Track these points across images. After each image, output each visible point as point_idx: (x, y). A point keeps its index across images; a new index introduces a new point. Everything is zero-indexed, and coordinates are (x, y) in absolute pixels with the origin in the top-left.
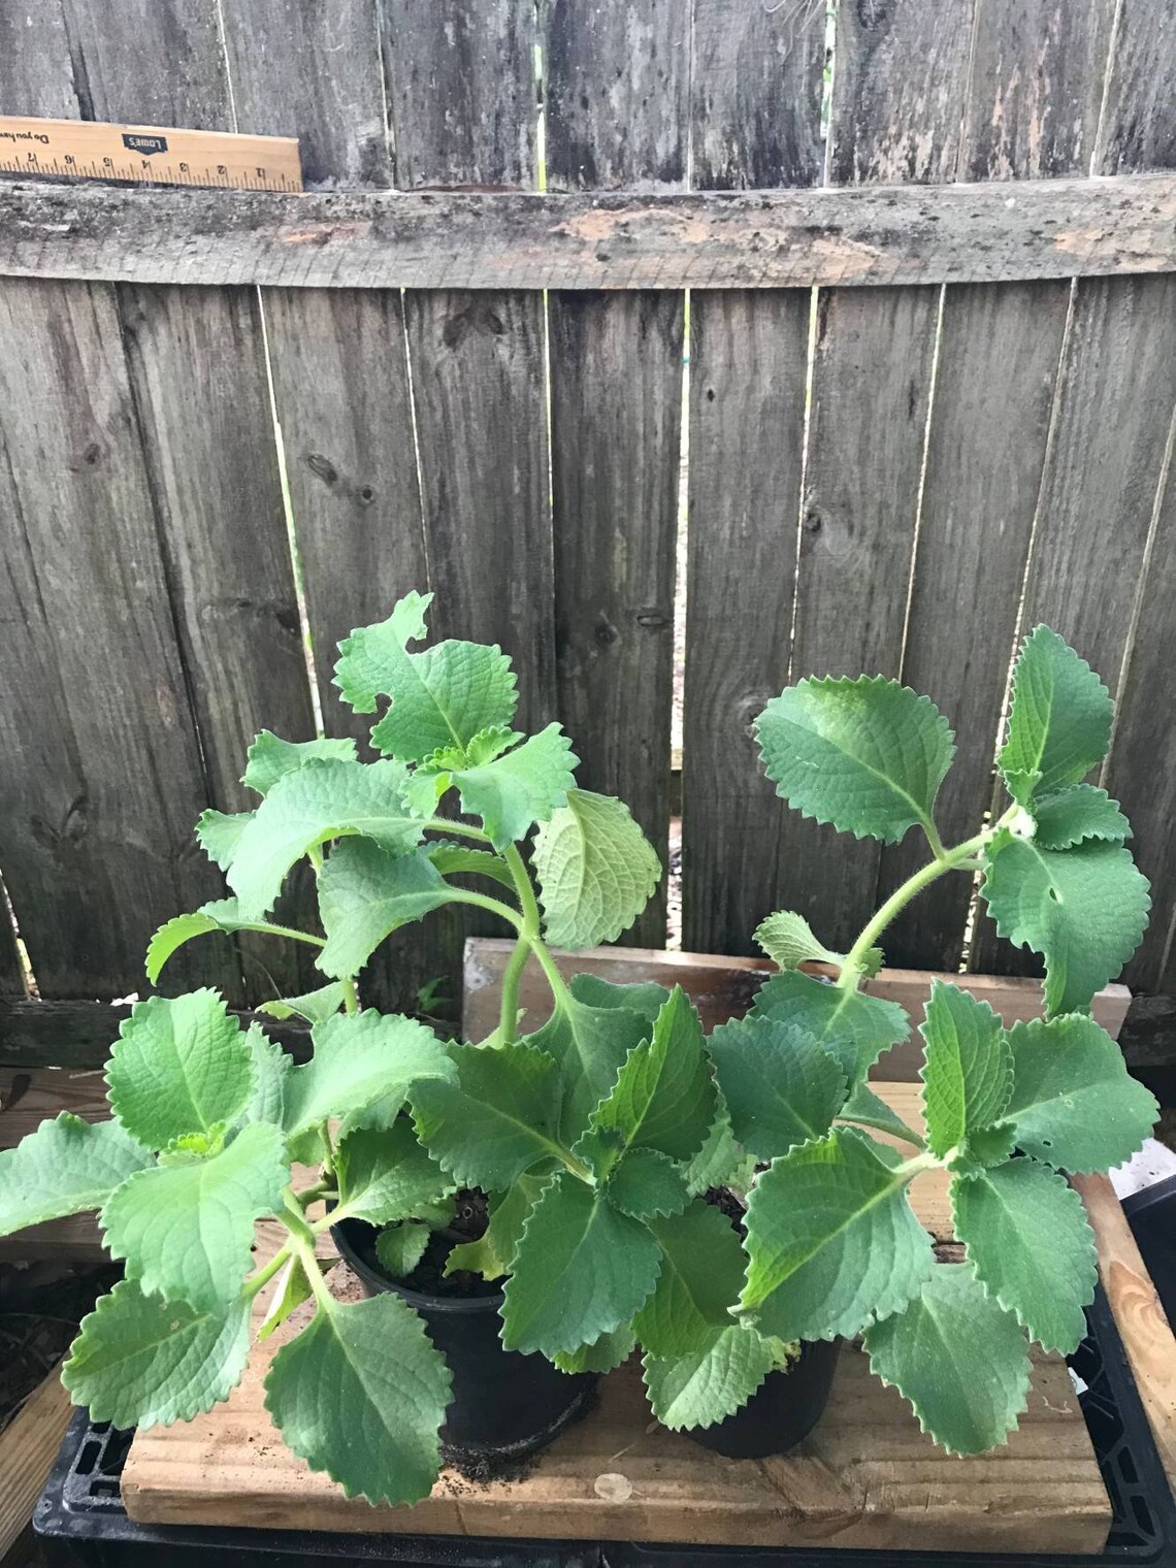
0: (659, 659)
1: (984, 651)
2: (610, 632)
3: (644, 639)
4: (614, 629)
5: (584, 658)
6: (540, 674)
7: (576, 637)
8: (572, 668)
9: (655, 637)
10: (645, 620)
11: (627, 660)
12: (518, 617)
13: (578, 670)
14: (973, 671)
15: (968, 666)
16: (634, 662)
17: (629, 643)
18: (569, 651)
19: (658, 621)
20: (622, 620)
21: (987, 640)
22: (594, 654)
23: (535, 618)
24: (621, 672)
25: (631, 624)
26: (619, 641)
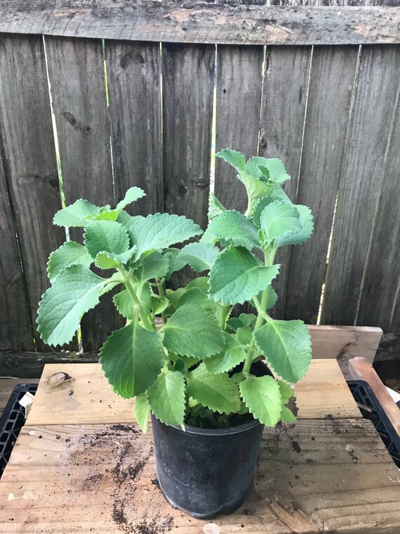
0: (204, 200)
1: (326, 196)
2: (185, 189)
3: (198, 192)
4: (186, 187)
5: (175, 200)
6: (157, 206)
7: (172, 191)
8: (170, 204)
9: (203, 191)
10: (199, 184)
11: (192, 200)
12: (149, 181)
13: (172, 205)
14: (322, 204)
15: (320, 203)
16: (194, 201)
17: (192, 193)
18: (168, 197)
19: (204, 184)
20: (190, 184)
21: (328, 192)
22: (178, 198)
23: (155, 182)
24: (189, 206)
25: (193, 186)
26: (188, 193)
